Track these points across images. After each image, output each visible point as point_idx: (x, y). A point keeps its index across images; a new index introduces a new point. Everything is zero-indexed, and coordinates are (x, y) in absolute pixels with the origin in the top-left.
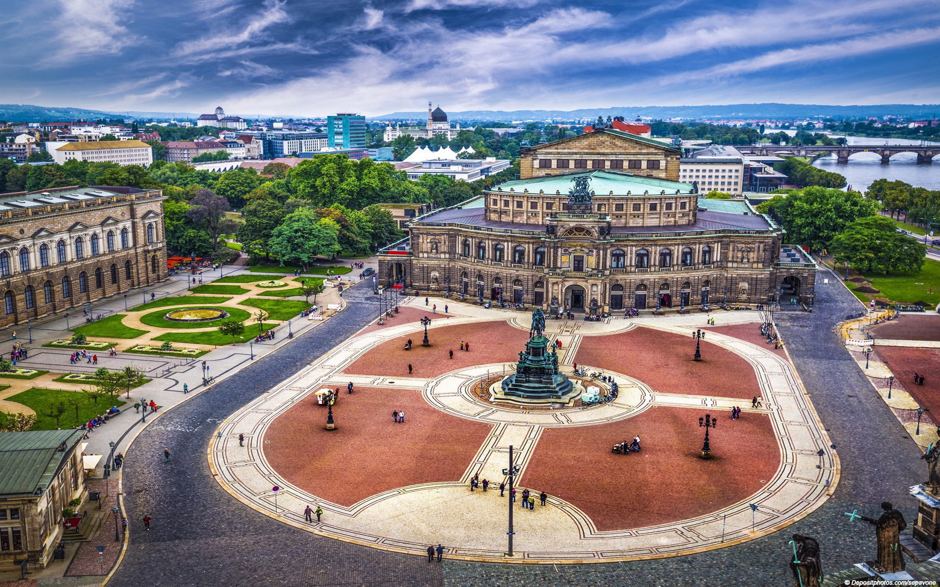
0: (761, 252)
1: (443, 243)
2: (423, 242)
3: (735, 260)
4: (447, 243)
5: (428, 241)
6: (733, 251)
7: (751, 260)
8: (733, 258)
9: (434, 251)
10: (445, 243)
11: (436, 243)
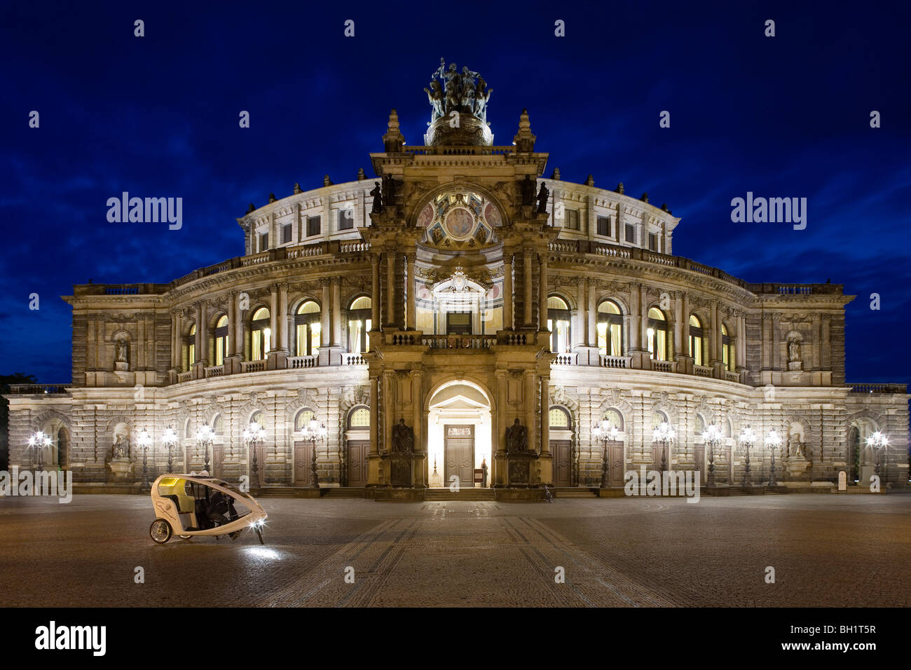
0: (826, 342)
1: (141, 343)
2: (96, 340)
3: (776, 365)
4: (150, 342)
5: (108, 338)
6: (772, 340)
7: (808, 366)
8: (772, 362)
9: (119, 364)
10: (146, 340)
11: (127, 344)
